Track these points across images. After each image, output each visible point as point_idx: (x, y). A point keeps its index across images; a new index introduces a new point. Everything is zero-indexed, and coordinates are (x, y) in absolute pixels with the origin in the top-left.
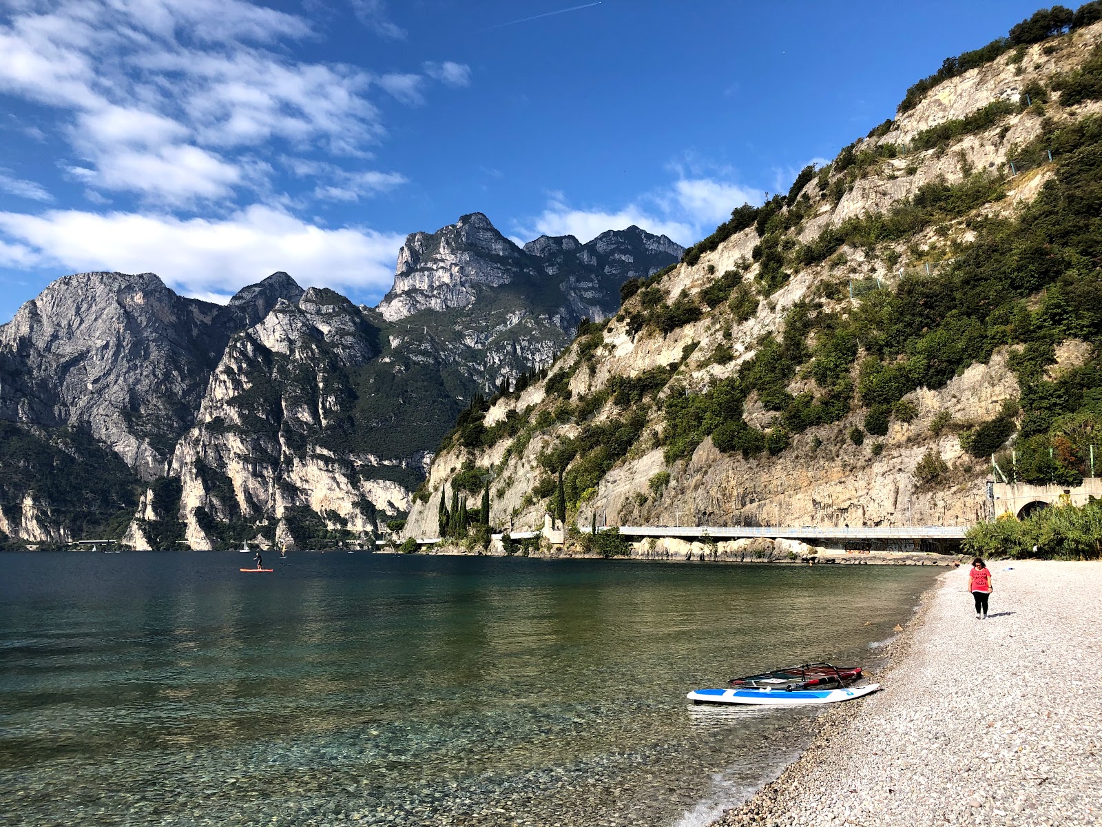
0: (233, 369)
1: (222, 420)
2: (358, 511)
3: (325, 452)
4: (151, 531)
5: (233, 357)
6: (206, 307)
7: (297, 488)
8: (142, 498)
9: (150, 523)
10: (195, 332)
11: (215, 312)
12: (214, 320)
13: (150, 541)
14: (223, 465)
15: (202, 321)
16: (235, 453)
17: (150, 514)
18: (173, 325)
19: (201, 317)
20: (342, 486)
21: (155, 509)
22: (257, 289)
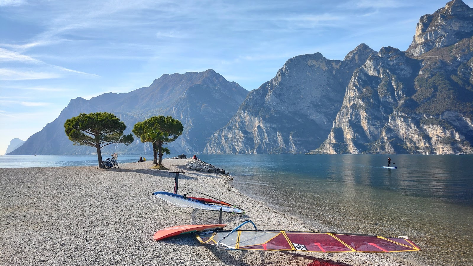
0: (357, 85)
1: (356, 105)
2: (421, 138)
3: (403, 114)
4: (335, 147)
5: (356, 80)
6: (337, 62)
7: (392, 129)
8: (329, 135)
9: (335, 144)
10: (334, 72)
11: (340, 64)
12: (340, 67)
13: (336, 151)
14: (359, 121)
15: (336, 68)
16: (363, 117)
17: (334, 141)
18: (326, 71)
19: (336, 66)
20: (413, 128)
21: (335, 139)
22: (355, 52)
